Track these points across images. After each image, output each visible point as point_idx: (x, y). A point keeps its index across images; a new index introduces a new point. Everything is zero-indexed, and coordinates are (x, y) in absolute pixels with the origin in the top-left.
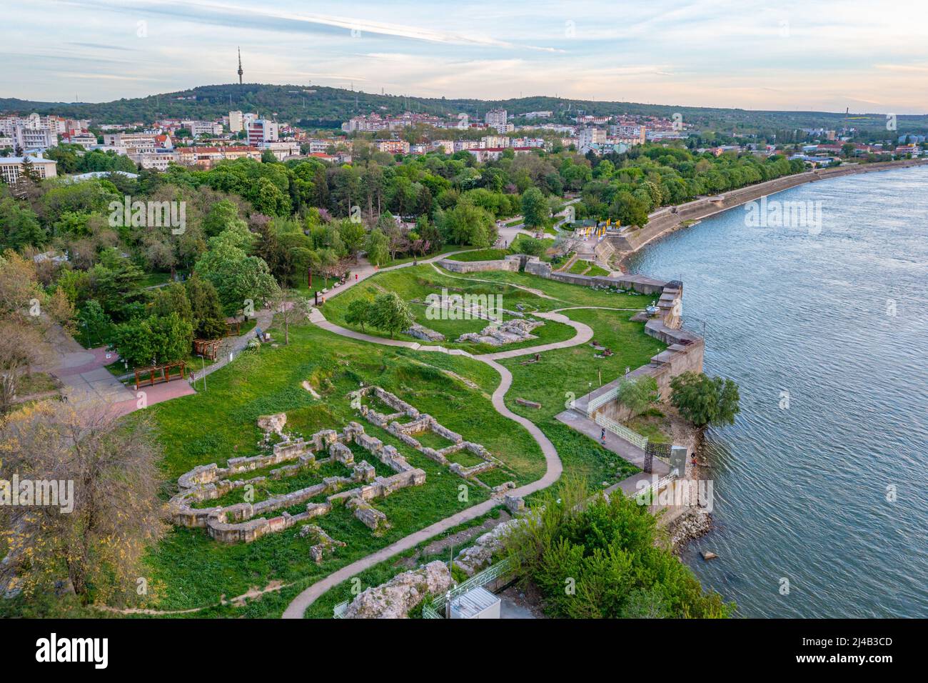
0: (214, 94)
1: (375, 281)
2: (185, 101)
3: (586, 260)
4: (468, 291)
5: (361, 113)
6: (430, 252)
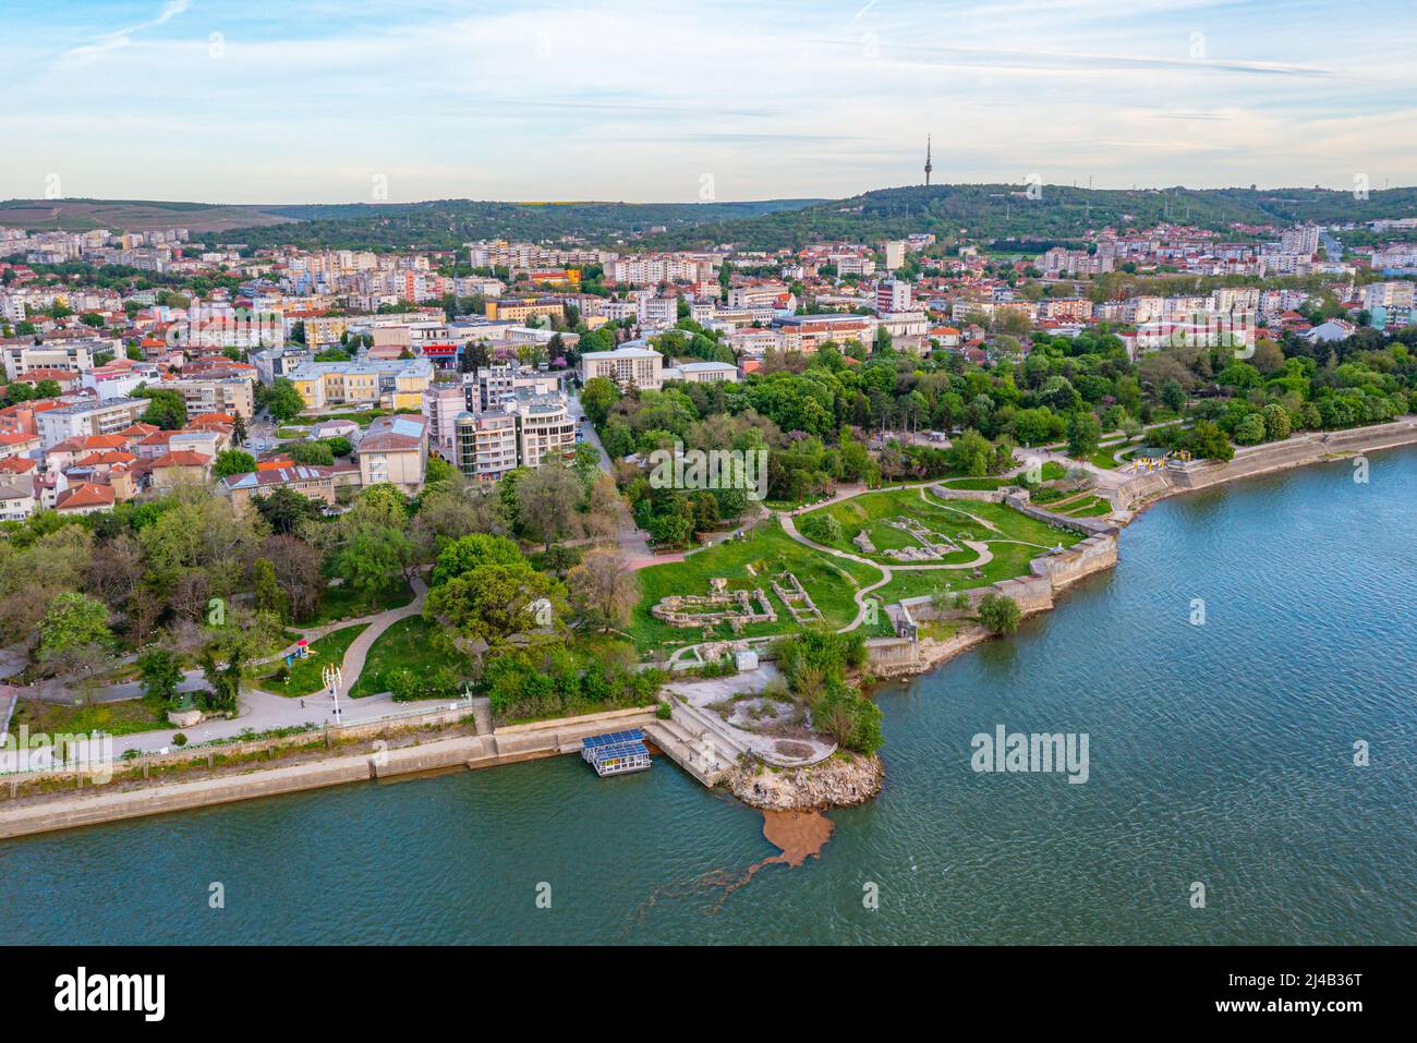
0: (886, 203)
1: (855, 501)
2: (848, 213)
3: (1101, 496)
4: (932, 517)
5: (1090, 227)
6: (928, 478)
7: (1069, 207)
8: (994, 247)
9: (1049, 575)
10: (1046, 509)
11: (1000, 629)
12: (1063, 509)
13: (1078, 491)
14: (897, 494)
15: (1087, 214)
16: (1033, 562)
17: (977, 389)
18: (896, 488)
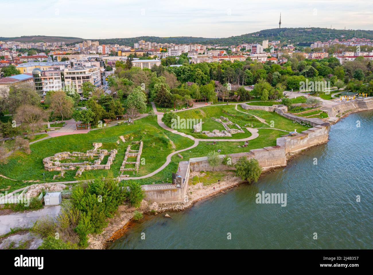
0: (266, 33)
1: (202, 109)
2: (254, 36)
3: (323, 111)
4: (236, 117)
5: (330, 39)
6: (241, 100)
7: (324, 34)
8: (299, 45)
9: (285, 146)
10: (295, 115)
11: (246, 179)
12: (304, 115)
13: (312, 108)
14: (223, 107)
15: (330, 35)
16: (278, 139)
17: (275, 70)
18: (224, 104)
